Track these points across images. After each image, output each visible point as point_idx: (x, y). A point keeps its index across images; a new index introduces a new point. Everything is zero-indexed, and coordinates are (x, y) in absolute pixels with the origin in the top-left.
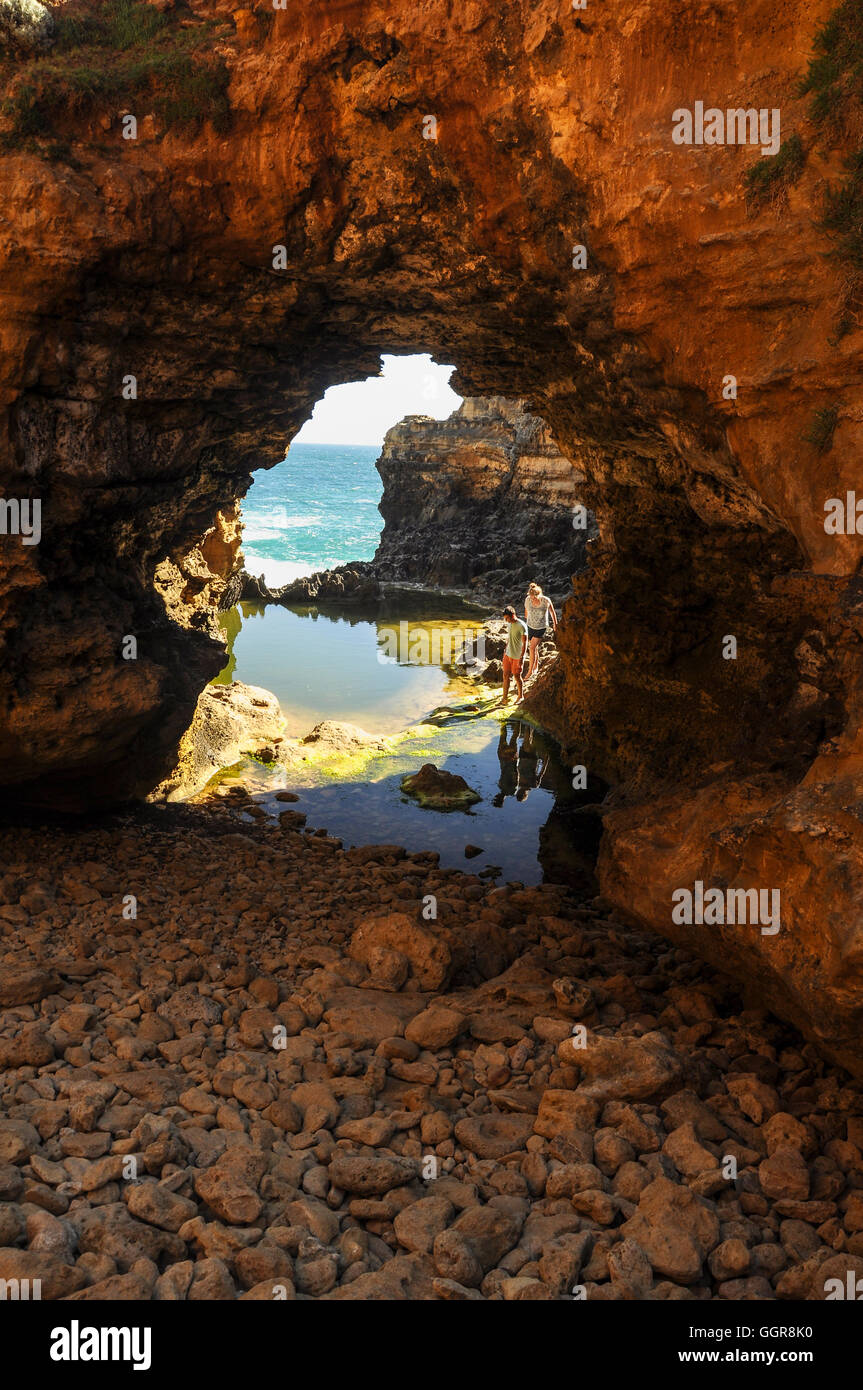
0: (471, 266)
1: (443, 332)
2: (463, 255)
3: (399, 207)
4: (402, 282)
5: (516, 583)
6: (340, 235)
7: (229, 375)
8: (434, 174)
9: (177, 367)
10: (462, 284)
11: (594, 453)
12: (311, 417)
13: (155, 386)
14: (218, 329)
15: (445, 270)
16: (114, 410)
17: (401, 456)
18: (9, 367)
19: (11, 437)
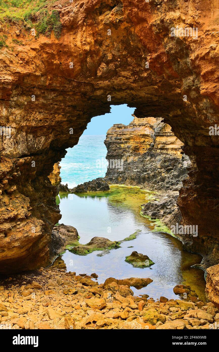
0: (145, 75)
1: (132, 96)
2: (142, 71)
3: (119, 56)
4: (120, 81)
5: (158, 182)
6: (99, 66)
7: (61, 116)
8: (132, 44)
9: (43, 115)
10: (142, 81)
11: (188, 135)
12: (86, 128)
13: (36, 122)
14: (57, 101)
15: (136, 76)
16: (21, 130)
17: (113, 139)
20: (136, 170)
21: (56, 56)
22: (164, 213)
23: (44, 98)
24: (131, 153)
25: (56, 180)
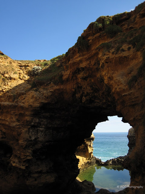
3: (90, 93)
6: (82, 98)
7: (70, 122)
9: (60, 122)
13: (57, 125)
14: (66, 115)
16: (49, 129)
17: (132, 134)
18: (28, 123)
19: (28, 134)
23: (59, 113)
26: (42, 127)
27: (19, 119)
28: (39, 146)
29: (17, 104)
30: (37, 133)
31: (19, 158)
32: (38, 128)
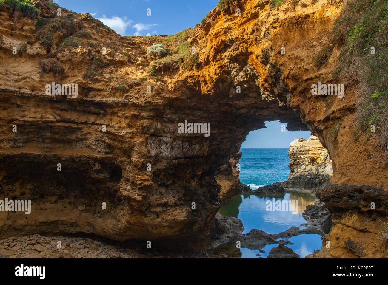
3: (243, 81)
4: (251, 101)
6: (230, 90)
12: (245, 140)
16: (178, 139)
17: (295, 151)
18: (146, 129)
19: (146, 147)
20: (310, 177)
21: (197, 84)
22: (322, 214)
23: (193, 115)
24: (310, 162)
25: (236, 181)
26: (166, 137)
27: (131, 124)
28: (162, 165)
29: (127, 101)
30: (160, 145)
31: (133, 183)
32: (161, 138)
